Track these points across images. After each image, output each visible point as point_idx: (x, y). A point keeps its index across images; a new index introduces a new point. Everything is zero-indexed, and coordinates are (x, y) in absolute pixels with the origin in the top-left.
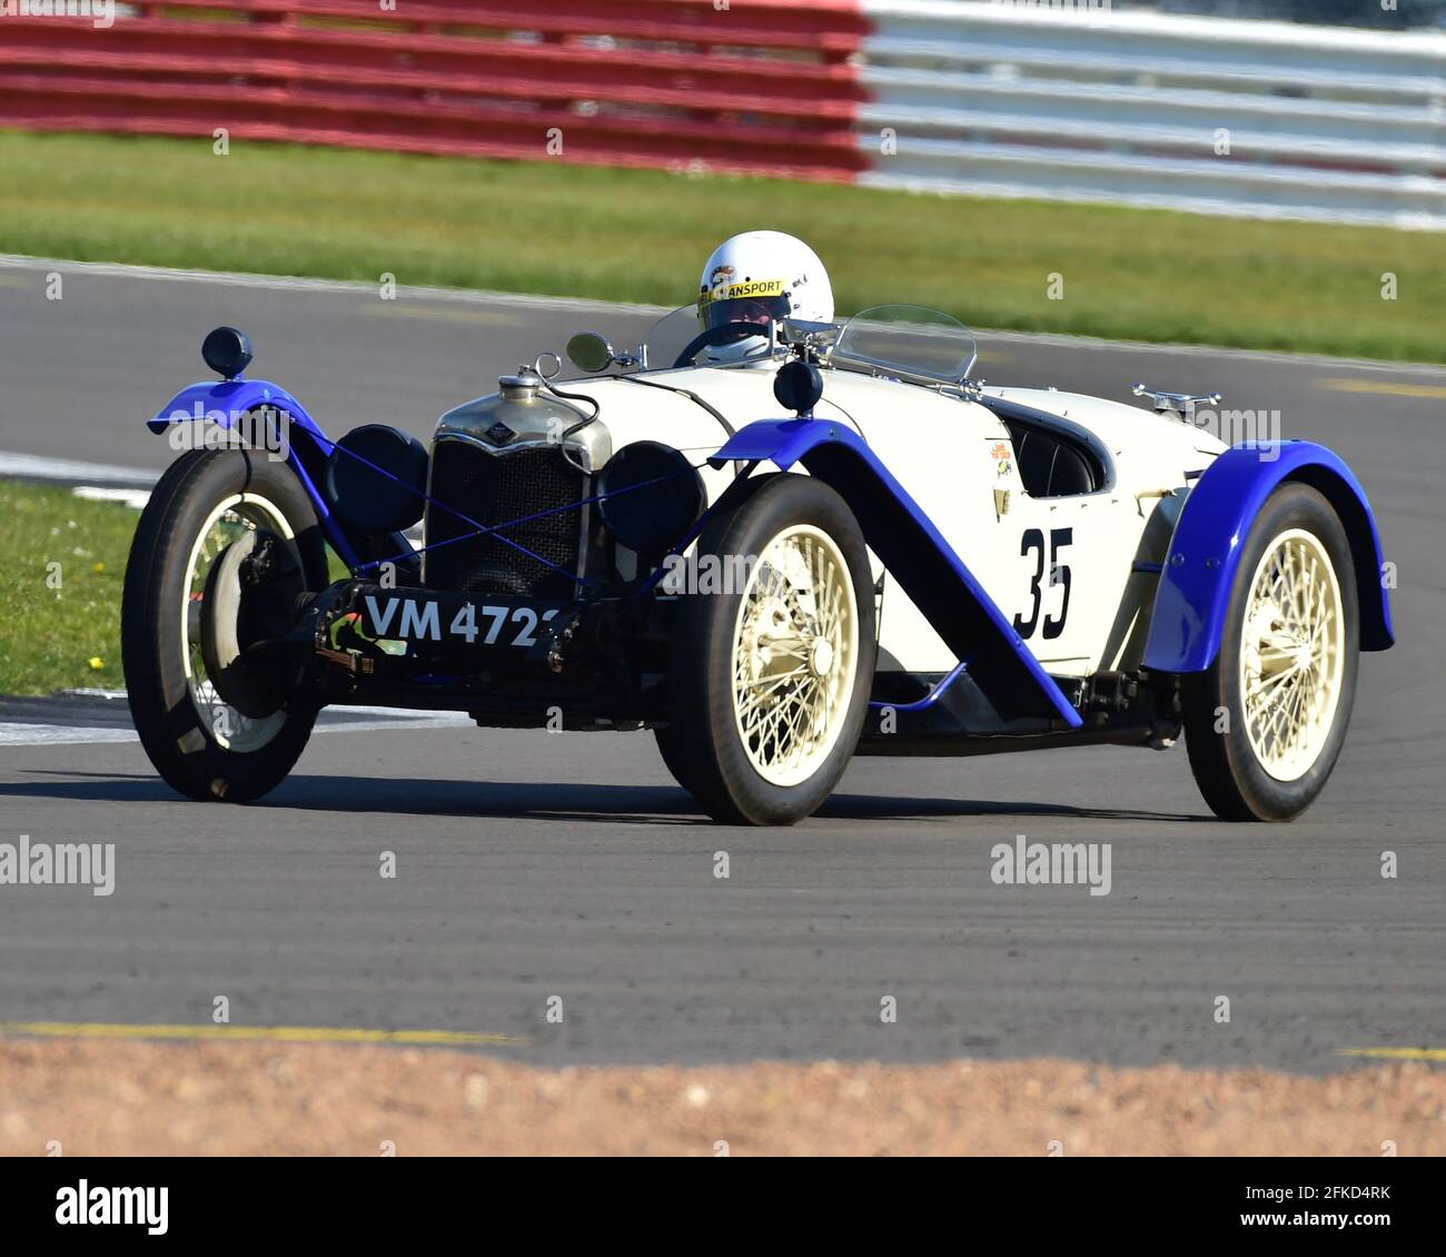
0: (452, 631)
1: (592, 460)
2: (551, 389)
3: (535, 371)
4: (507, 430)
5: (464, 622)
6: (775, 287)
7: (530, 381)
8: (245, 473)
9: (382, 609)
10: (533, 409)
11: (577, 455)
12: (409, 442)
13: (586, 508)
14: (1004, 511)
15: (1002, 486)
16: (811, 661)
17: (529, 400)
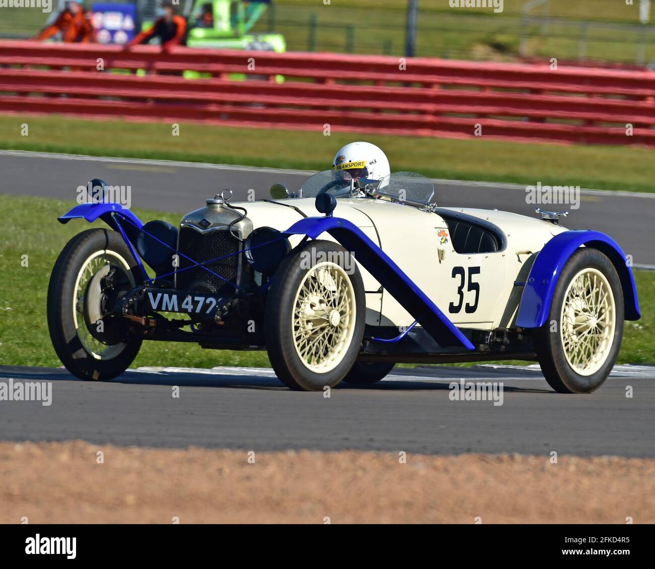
0: (183, 307)
1: (243, 235)
2: (227, 205)
3: (221, 197)
4: (207, 222)
5: (187, 304)
6: (361, 164)
7: (219, 201)
8: (105, 241)
9: (155, 298)
10: (219, 214)
11: (237, 233)
12: (170, 228)
13: (241, 255)
14: (442, 259)
15: (441, 247)
16: (330, 320)
17: (219, 209)
